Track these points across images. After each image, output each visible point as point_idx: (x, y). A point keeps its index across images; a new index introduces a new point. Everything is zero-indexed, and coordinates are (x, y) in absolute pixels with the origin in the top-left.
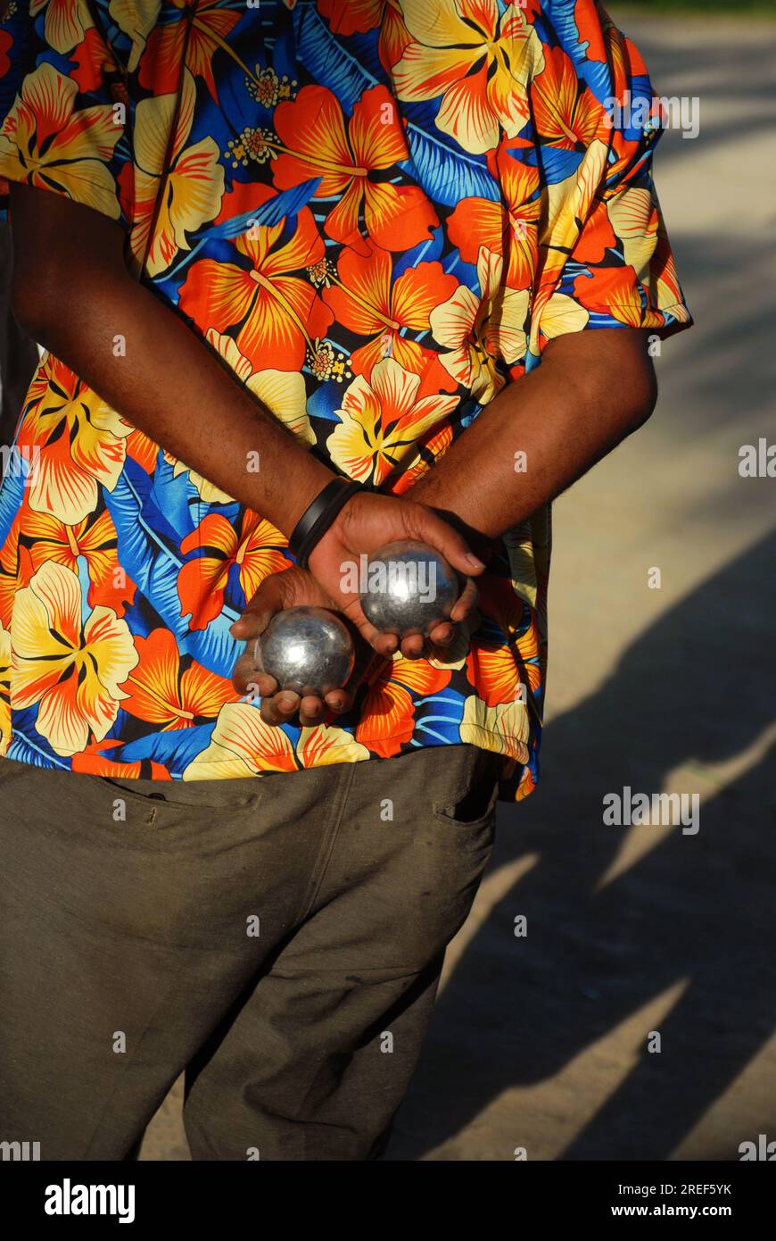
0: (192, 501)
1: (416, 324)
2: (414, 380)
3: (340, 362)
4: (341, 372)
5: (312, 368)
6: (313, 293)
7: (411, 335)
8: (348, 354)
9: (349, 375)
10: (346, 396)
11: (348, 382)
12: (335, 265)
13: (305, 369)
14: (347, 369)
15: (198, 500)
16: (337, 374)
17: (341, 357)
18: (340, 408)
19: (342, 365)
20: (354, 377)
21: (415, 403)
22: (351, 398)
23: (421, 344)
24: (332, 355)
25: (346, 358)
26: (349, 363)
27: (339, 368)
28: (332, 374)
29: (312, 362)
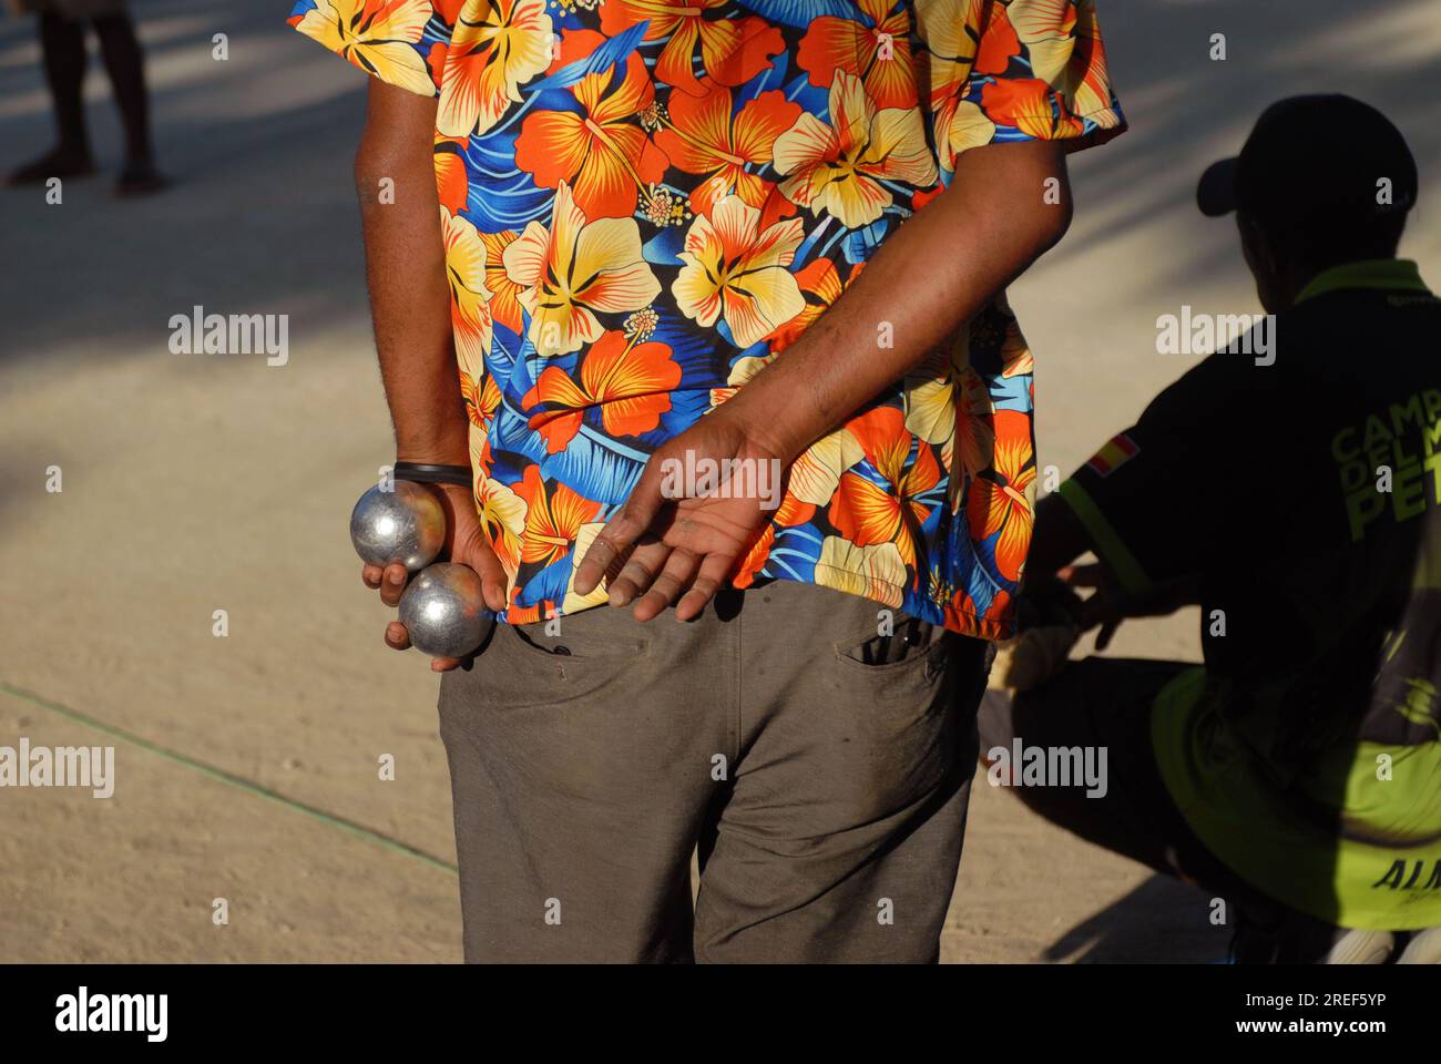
0: (529, 358)
1: (761, 158)
2: (755, 214)
3: (678, 205)
4: (680, 214)
5: (647, 214)
6: (644, 137)
7: (755, 169)
8: (686, 195)
9: (688, 216)
10: (688, 237)
11: (688, 224)
12: (666, 107)
13: (638, 214)
14: (686, 210)
15: (536, 356)
16: (676, 218)
17: (679, 200)
18: (683, 251)
19: (681, 208)
20: (694, 216)
21: (758, 239)
22: (695, 238)
23: (763, 177)
24: (670, 200)
25: (685, 200)
26: (688, 204)
27: (678, 211)
28: (671, 218)
29: (646, 207)
